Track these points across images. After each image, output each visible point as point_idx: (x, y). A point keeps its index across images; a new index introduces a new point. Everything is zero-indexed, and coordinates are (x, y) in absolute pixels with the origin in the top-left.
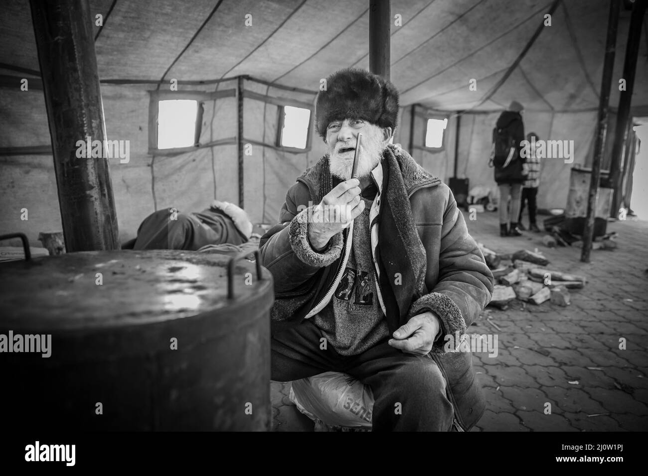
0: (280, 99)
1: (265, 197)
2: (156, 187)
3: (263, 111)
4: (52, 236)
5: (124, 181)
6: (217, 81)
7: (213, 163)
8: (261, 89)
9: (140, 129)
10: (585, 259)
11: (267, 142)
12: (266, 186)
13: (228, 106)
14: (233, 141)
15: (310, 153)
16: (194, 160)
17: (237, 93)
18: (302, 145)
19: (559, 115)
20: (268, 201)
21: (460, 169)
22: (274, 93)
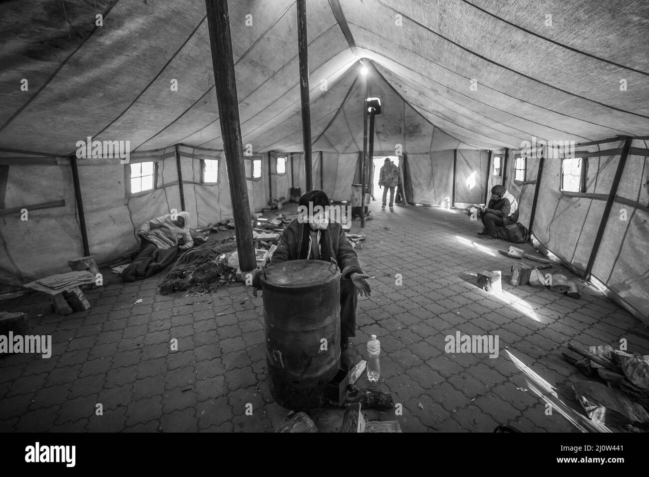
0: (201, 155)
1: (198, 214)
2: (133, 217)
3: (192, 163)
4: (81, 262)
5: (111, 217)
6: (165, 149)
7: (166, 198)
8: (190, 151)
9: (119, 182)
10: (362, 226)
11: (195, 181)
12: (198, 207)
13: (171, 163)
14: (176, 183)
15: (220, 184)
16: (154, 198)
17: (175, 154)
18: (215, 181)
19: (341, 155)
20: (199, 215)
21: (295, 183)
22: (197, 152)
